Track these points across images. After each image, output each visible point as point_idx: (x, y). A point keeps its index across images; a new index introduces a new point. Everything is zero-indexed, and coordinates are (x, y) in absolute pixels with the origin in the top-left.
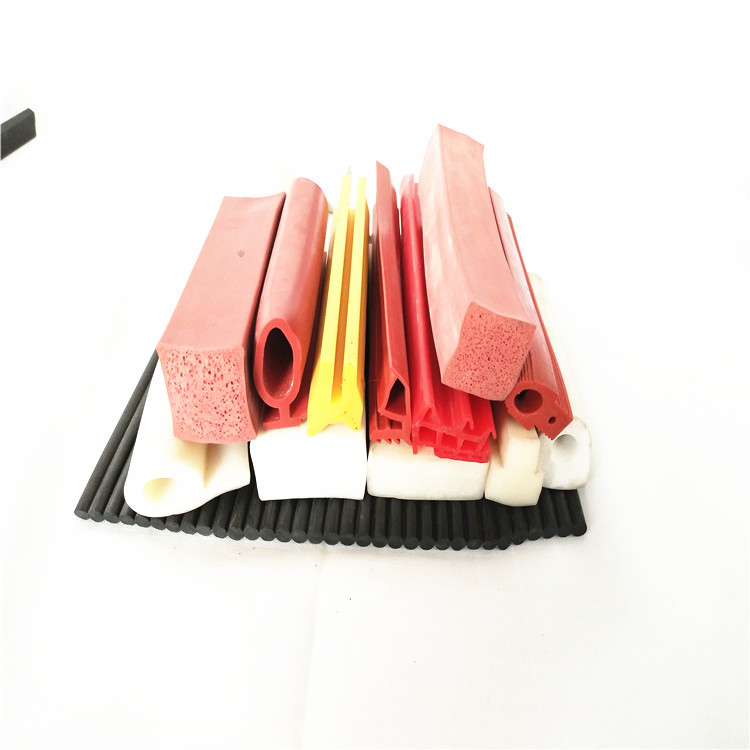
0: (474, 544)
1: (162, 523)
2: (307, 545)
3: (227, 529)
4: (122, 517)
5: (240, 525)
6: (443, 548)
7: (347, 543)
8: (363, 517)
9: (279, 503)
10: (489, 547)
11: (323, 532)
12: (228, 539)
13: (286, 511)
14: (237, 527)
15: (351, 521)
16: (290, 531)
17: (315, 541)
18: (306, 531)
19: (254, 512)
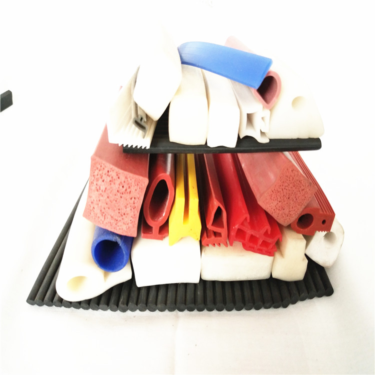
0: (267, 305)
1: (79, 305)
2: (167, 312)
3: (118, 306)
4: (55, 302)
5: (125, 303)
6: (249, 309)
7: (191, 310)
8: (199, 293)
9: (148, 288)
10: (277, 307)
11: (175, 304)
12: (118, 312)
13: (153, 293)
14: (124, 304)
15: (193, 296)
16: (156, 305)
17: (171, 309)
18: (166, 304)
19: (134, 294)
